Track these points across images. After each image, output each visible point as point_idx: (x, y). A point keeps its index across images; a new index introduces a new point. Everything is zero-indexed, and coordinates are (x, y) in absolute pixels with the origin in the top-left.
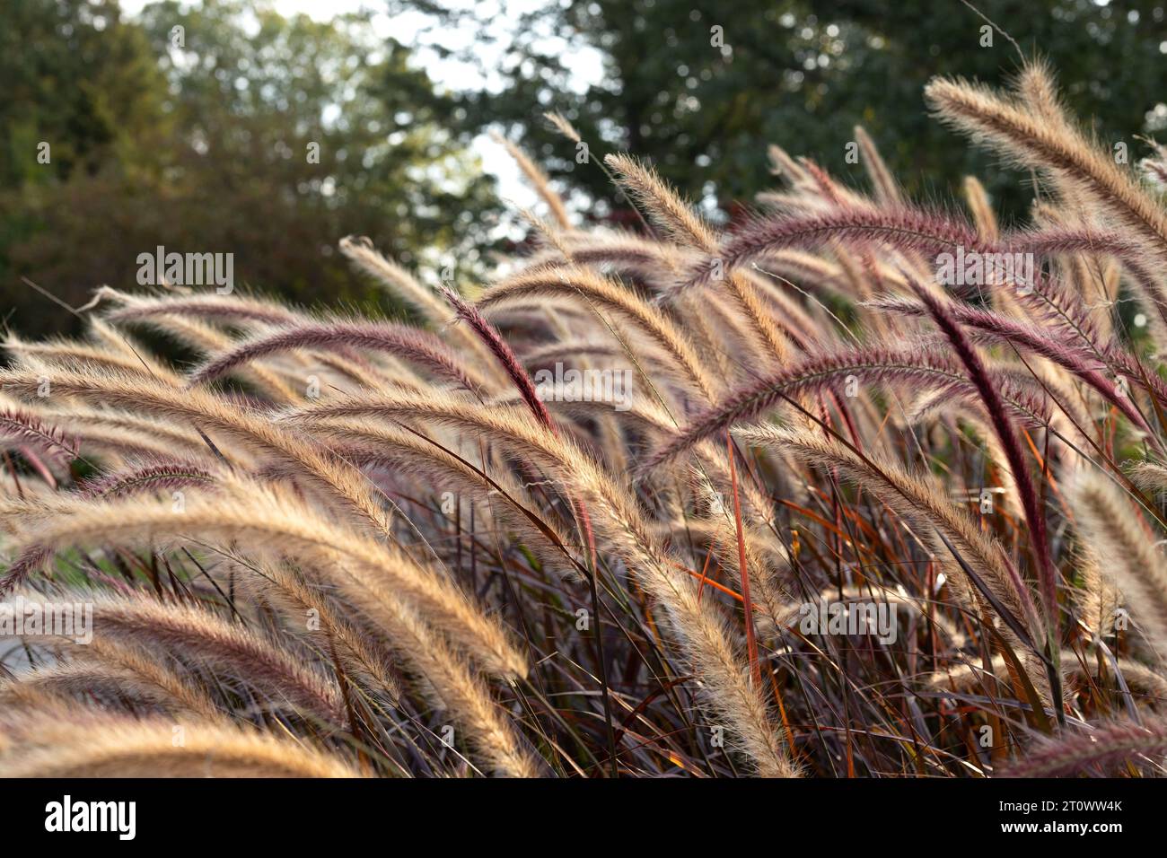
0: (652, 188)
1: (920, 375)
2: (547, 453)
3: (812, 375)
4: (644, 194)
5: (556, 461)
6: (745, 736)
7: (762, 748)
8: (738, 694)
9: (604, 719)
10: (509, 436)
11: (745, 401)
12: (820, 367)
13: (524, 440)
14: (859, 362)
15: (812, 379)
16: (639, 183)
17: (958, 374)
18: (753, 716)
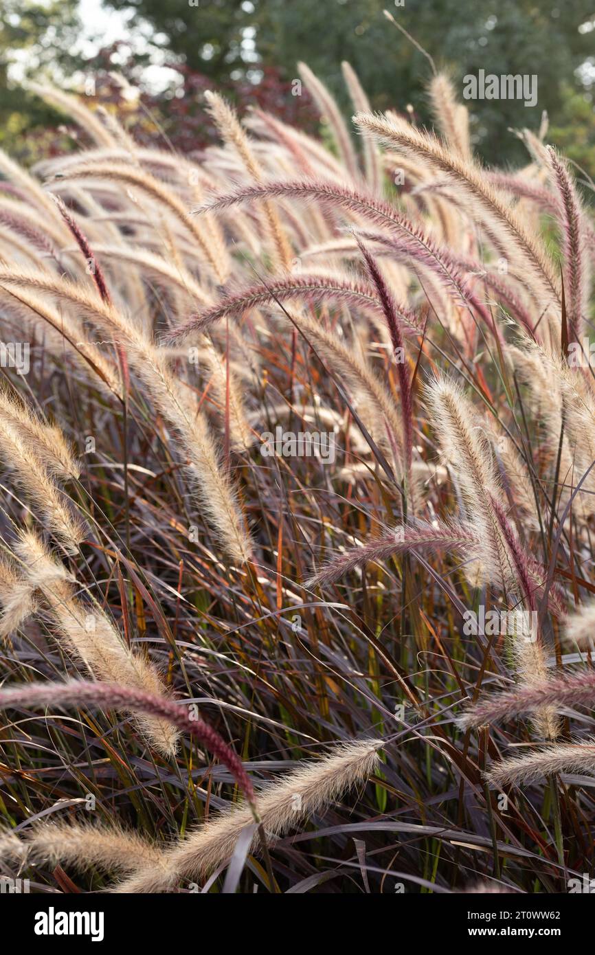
0: (230, 124)
1: (348, 296)
2: (110, 321)
3: (279, 290)
4: (223, 125)
5: (115, 327)
6: (218, 516)
7: (228, 524)
8: (217, 490)
9: (123, 488)
10: (86, 307)
11: (236, 303)
12: (285, 286)
13: (96, 311)
14: (310, 284)
15: (279, 293)
16: (222, 116)
17: (372, 297)
18: (225, 504)
